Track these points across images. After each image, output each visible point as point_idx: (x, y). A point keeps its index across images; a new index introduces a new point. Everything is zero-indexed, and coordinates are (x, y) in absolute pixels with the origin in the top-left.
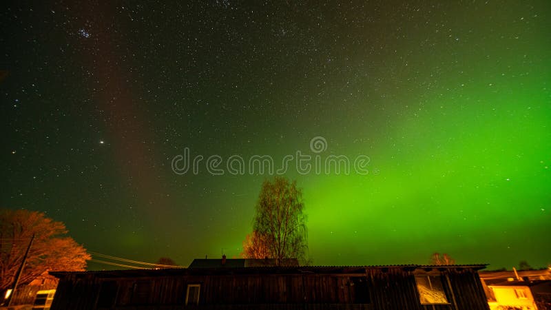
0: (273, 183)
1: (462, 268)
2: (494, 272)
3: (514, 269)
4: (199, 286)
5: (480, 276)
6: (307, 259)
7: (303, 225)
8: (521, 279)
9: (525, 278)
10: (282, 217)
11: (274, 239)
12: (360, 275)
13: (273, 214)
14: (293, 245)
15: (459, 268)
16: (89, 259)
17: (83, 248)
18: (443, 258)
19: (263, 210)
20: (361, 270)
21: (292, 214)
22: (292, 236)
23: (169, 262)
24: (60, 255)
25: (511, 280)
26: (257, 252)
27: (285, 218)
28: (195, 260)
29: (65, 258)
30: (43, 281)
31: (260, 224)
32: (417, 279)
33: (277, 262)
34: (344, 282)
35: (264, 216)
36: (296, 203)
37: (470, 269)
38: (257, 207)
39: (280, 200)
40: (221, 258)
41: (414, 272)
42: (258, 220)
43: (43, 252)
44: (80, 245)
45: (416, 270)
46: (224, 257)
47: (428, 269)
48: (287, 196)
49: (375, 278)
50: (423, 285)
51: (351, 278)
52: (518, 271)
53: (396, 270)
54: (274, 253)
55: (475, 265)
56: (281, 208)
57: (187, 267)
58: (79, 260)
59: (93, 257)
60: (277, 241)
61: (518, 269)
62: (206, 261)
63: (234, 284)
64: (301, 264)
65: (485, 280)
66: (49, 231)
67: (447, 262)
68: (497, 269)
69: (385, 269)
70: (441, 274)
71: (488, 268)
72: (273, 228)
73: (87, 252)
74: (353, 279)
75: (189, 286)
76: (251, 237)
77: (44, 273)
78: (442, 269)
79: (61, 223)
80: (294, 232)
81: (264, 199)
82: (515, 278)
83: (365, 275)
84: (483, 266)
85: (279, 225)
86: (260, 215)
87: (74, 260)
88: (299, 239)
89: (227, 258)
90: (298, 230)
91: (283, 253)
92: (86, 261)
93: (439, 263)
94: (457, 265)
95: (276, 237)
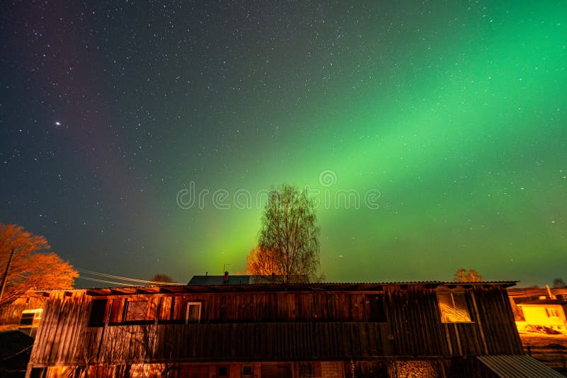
0: (281, 192)
1: (490, 286)
2: (525, 289)
3: (548, 288)
4: (200, 303)
5: (509, 293)
6: (318, 276)
7: (314, 239)
8: (554, 298)
9: (559, 297)
10: (291, 230)
11: (282, 254)
12: (377, 292)
13: (281, 226)
14: (303, 260)
15: (486, 285)
16: (77, 276)
17: (70, 264)
18: (469, 275)
19: (269, 222)
20: (378, 287)
21: (302, 226)
22: (302, 251)
23: (166, 279)
24: (45, 272)
25: (543, 298)
26: (264, 267)
27: (294, 231)
28: (195, 276)
29: (50, 275)
30: (28, 300)
31: (266, 239)
32: (439, 297)
33: (285, 279)
34: (359, 299)
35: (270, 229)
36: (307, 214)
37: (499, 287)
38: (262, 219)
39: (289, 211)
40: (223, 274)
41: (436, 289)
42: (263, 232)
43: (24, 269)
44: (65, 262)
45: (439, 287)
46: (226, 273)
47: (452, 286)
48: (296, 207)
49: (393, 296)
50: (445, 302)
51: (367, 295)
52: (551, 289)
53: (416, 287)
54: (282, 270)
55: (504, 282)
56: (290, 220)
57: (186, 284)
58: (65, 277)
59: (81, 274)
60: (285, 257)
61: (552, 287)
62: (207, 278)
63: (238, 302)
64: (312, 281)
65: (514, 299)
66: (30, 246)
67: (473, 279)
68: (528, 286)
69: (404, 286)
70: (466, 291)
71: (518, 286)
72: (280, 242)
73: (74, 269)
74: (369, 296)
75: (189, 304)
76: (256, 252)
77: (28, 291)
78: (467, 286)
79: (41, 237)
80: (305, 246)
81: (271, 210)
82: (547, 296)
83: (381, 292)
84: (513, 283)
85: (287, 239)
86: (266, 228)
87: (61, 277)
88: (310, 254)
89: (230, 275)
90: (309, 244)
91: (291, 268)
92: (74, 278)
93: (464, 280)
94: (484, 282)
95: (285, 251)
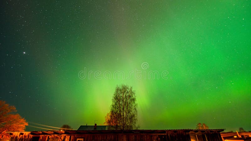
0: (121, 88)
1: (213, 131)
2: (227, 133)
3: (237, 132)
4: (83, 139)
5: (221, 135)
6: (137, 126)
7: (135, 109)
8: (240, 137)
9: (242, 136)
10: (125, 105)
11: (121, 116)
12: (163, 134)
13: (121, 103)
14: (130, 118)
15: (211, 131)
16: (27, 125)
17: (25, 119)
18: (203, 126)
19: (115, 101)
20: (163, 132)
21: (130, 103)
22: (130, 114)
23: (68, 127)
24: (12, 123)
25: (235, 137)
26: (112, 122)
27: (126, 105)
28: (81, 126)
29: (15, 124)
30: (3, 136)
31: (114, 109)
32: (191, 136)
33: (122, 128)
34: (155, 137)
35: (116, 104)
36: (132, 98)
37: (216, 132)
38: (113, 100)
39: (124, 96)
40: (94, 125)
41: (189, 133)
42: (113, 106)
43: (3, 121)
44: (23, 118)
45: (190, 132)
46: (96, 124)
47: (196, 131)
48: (127, 95)
49: (170, 136)
50: (194, 139)
51: (159, 136)
52: (238, 133)
53: (180, 132)
54: (121, 123)
55: (218, 129)
56: (124, 100)
57: (77, 130)
58: (22, 125)
59: (29, 124)
60: (122, 117)
61: (239, 132)
62: (87, 126)
63: (100, 138)
64: (134, 129)
65: (223, 137)
66: (7, 110)
67: (205, 128)
68: (229, 131)
69: (175, 131)
70: (202, 134)
71: (225, 131)
72: (120, 110)
73: (26, 122)
75: (78, 139)
76: (109, 115)
77: (3, 132)
78: (203, 131)
79: (13, 106)
80: (131, 112)
81: (116, 96)
82: (237, 136)
83: (165, 134)
84: (223, 130)
85: (123, 109)
86: (114, 103)
87: (20, 126)
88: (133, 116)
89: (97, 125)
90: (133, 111)
91: (125, 122)
92: (26, 126)
93: (201, 128)
94: (210, 130)
95: (122, 114)
